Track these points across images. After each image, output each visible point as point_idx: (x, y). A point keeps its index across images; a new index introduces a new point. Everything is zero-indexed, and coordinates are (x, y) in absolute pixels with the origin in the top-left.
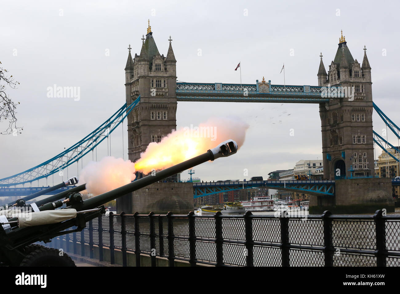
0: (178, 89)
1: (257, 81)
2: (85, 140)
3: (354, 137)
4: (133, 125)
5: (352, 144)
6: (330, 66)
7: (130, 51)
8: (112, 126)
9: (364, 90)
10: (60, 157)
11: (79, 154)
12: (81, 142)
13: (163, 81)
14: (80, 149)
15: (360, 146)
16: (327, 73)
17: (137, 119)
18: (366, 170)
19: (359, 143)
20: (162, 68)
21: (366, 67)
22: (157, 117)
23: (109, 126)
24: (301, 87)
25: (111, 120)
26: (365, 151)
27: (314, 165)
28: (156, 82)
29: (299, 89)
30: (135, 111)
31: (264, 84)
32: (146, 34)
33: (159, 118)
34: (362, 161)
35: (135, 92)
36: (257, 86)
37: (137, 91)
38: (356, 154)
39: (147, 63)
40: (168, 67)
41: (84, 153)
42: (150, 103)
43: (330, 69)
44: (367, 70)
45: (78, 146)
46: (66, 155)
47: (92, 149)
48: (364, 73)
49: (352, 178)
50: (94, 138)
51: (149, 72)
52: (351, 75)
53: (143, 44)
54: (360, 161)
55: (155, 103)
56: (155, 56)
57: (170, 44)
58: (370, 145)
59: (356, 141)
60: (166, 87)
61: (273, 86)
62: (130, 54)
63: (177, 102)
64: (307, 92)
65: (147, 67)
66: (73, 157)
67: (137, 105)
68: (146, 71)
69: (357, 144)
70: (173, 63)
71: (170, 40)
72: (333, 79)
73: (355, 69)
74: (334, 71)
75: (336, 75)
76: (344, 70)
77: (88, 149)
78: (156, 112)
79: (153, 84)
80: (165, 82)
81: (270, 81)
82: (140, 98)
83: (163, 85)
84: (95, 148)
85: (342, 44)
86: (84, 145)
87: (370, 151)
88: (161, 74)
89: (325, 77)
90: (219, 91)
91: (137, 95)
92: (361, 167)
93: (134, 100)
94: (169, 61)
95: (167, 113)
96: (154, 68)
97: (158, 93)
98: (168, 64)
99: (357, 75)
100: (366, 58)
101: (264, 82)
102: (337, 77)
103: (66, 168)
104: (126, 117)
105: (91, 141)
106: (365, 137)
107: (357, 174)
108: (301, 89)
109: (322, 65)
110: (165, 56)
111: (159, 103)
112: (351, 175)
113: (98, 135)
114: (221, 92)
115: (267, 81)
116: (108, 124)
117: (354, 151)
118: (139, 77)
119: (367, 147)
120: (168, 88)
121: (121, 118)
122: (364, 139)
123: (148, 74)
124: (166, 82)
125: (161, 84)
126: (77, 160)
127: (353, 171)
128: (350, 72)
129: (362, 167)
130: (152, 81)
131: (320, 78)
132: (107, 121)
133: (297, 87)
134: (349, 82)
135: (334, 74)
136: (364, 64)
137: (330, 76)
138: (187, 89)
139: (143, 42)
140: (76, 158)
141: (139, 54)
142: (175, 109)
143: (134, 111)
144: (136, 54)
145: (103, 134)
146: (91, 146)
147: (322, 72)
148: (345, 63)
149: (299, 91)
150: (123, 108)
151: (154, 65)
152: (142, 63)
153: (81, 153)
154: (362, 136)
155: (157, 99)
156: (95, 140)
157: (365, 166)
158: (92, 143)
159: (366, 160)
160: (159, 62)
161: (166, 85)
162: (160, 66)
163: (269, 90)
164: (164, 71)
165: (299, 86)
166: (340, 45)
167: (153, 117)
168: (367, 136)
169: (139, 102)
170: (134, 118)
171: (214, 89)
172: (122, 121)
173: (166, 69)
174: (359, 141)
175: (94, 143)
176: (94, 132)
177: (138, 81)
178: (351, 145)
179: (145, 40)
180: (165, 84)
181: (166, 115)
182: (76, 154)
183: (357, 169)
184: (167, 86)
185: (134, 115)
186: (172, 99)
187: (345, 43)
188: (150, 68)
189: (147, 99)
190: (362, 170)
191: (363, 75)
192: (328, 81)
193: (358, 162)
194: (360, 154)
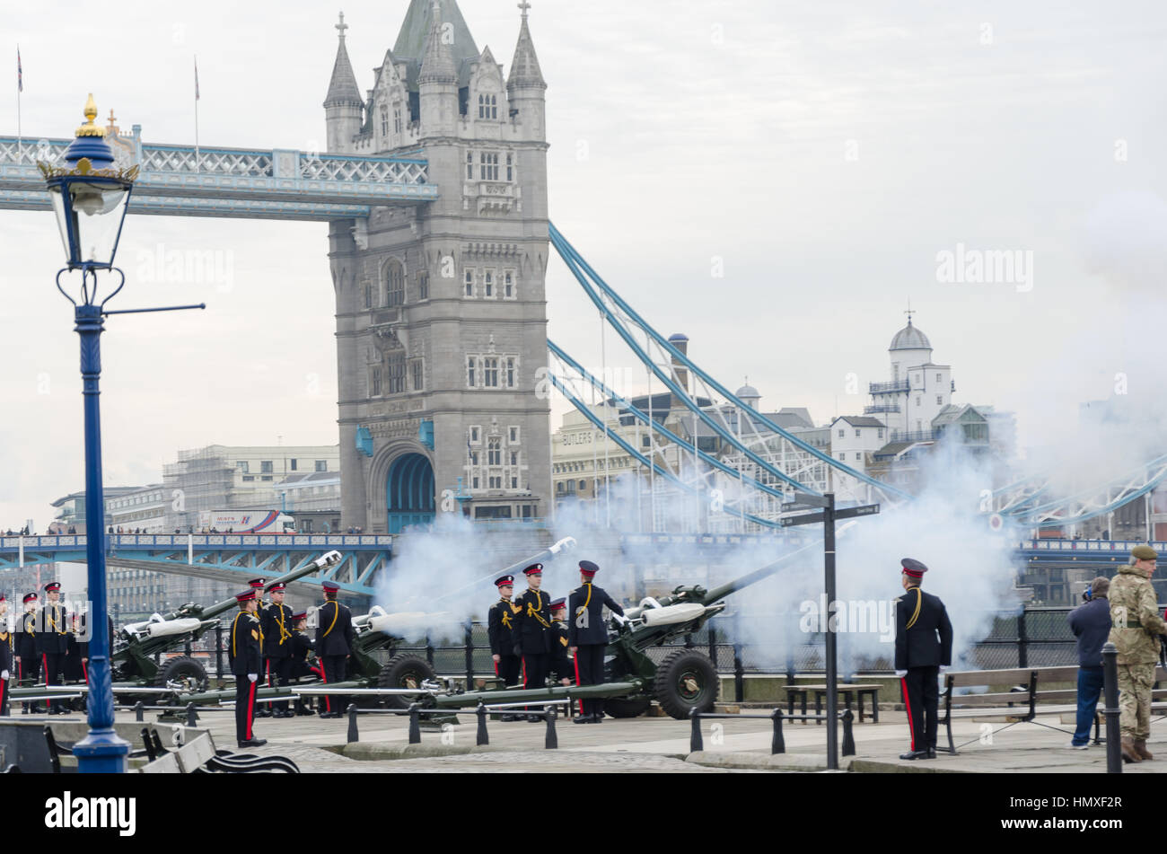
3: (471, 364)
5: (463, 392)
6: (378, 71)
9: (515, 172)
15: (493, 401)
18: (516, 498)
19: (491, 388)
21: (526, 78)
24: (264, 157)
26: (514, 418)
29: (254, 163)
31: (113, 141)
34: (503, 460)
38: (480, 433)
43: (378, 81)
44: (531, 93)
48: (518, 105)
52: (464, 110)
54: (494, 458)
59: (477, 377)
61: (148, 148)
64: (287, 177)
69: (481, 391)
72: (392, 125)
73: (480, 87)
74: (393, 90)
76: (437, 88)
81: (137, 129)
87: (535, 417)
89: (355, 113)
92: (495, 482)
99: (487, 113)
100: (525, 44)
101: (113, 131)
102: (406, 116)
106: (517, 362)
107: (481, 512)
108: (263, 164)
109: (342, 66)
115: (125, 128)
117: (470, 418)
119: (519, 404)
122: (510, 372)
127: (468, 500)
128: (463, 94)
129: (503, 484)
131: (332, 119)
133: (245, 155)
134: (456, 139)
135: (396, 104)
136: (518, 67)
137: (377, 113)
147: (342, 96)
148: (442, 60)
149: (254, 173)
154: (503, 359)
157: (515, 480)
159: (519, 457)
165: (254, 154)
168: (524, 358)
174: (491, 377)
178: (458, 395)
183: (483, 490)
190: (502, 498)
191: (513, 113)
192: (366, 131)
193: (484, 465)
194: (495, 431)
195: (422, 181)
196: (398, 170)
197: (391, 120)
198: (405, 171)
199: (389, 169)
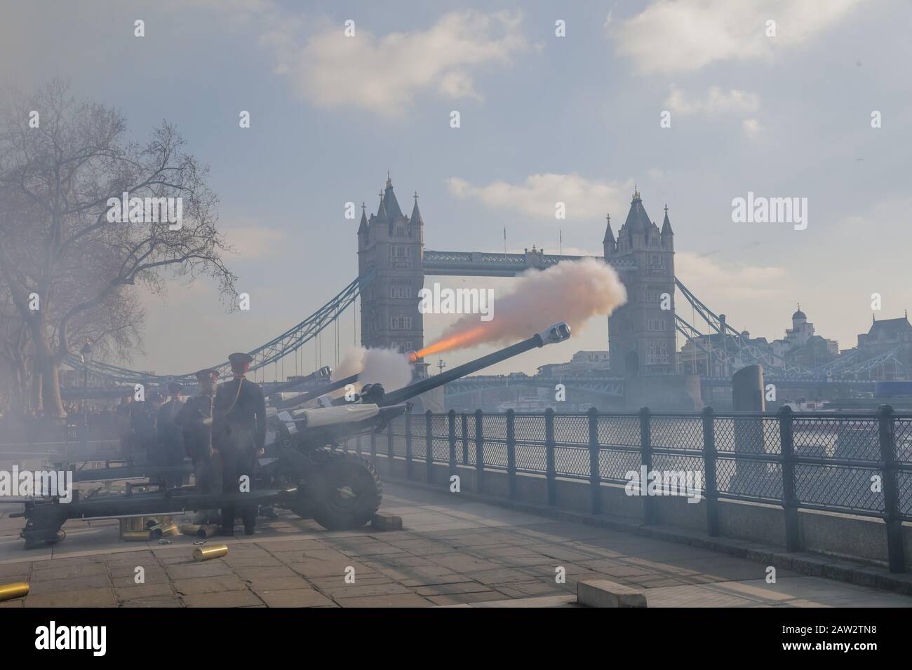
0: (425, 259)
1: (526, 250)
2: (306, 322)
3: (650, 322)
4: (368, 304)
5: (648, 332)
6: (620, 231)
7: (364, 211)
8: (341, 305)
9: (664, 262)
10: (274, 344)
11: (297, 341)
12: (300, 326)
13: (406, 249)
14: (299, 335)
15: (657, 334)
16: (616, 240)
17: (373, 297)
18: (665, 365)
19: (657, 330)
20: (406, 232)
21: (667, 232)
22: (399, 295)
23: (337, 305)
25: (340, 297)
26: (664, 340)
28: (398, 249)
30: (371, 287)
31: (533, 254)
32: (385, 188)
33: (401, 296)
34: (661, 353)
35: (371, 263)
36: (526, 257)
38: (653, 344)
39: (386, 226)
40: (412, 231)
41: (304, 340)
42: (390, 276)
43: (620, 235)
44: (668, 237)
45: (297, 331)
46: (281, 342)
47: (315, 335)
48: (664, 241)
49: (647, 375)
50: (318, 321)
51: (390, 238)
52: (647, 242)
53: (381, 201)
55: (396, 277)
56: (397, 217)
57: (416, 202)
58: (671, 333)
59: (652, 327)
60: (410, 257)
61: (546, 257)
62: (364, 214)
63: (424, 276)
65: (387, 230)
66: (290, 344)
67: (373, 279)
68: (385, 235)
69: (653, 331)
70: (418, 227)
71: (416, 197)
72: (624, 248)
73: (652, 235)
74: (624, 237)
75: (628, 243)
76: (638, 235)
77: (309, 335)
78: (397, 289)
79: (393, 253)
80: (408, 249)
83: (406, 253)
84: (318, 335)
85: (637, 202)
86: (304, 329)
88: (404, 240)
89: (613, 245)
90: (476, 262)
91: (373, 266)
92: (659, 360)
94: (413, 224)
95: (411, 289)
96: (395, 232)
97: (401, 265)
98: (412, 227)
99: (655, 243)
100: (667, 221)
101: (534, 251)
102: (628, 245)
104: (359, 295)
105: (314, 325)
106: (665, 322)
107: (654, 370)
109: (609, 230)
110: (409, 217)
111: (401, 277)
112: (646, 371)
113: (322, 316)
114: (481, 264)
115: (538, 250)
116: (335, 303)
117: (650, 340)
118: (377, 243)
119: (666, 335)
120: (413, 258)
121: (352, 296)
122: (663, 325)
123: (388, 240)
124: (410, 250)
125: (403, 253)
126: (295, 349)
127: (649, 366)
128: (647, 238)
129: (661, 361)
130: (393, 250)
131: (606, 247)
132: (334, 300)
134: (644, 251)
135: (625, 241)
136: (664, 228)
137: (620, 244)
138: (438, 260)
139: (380, 198)
140: (294, 346)
141: (375, 214)
142: (421, 284)
144: (372, 214)
145: (329, 316)
146: (314, 331)
147: (609, 240)
148: (640, 227)
150: (354, 283)
151: (395, 228)
152: (380, 225)
153: (300, 339)
154: (661, 321)
155: (398, 272)
156: (319, 323)
157: (665, 359)
158: (315, 327)
159: (666, 352)
160: (401, 224)
162: (403, 230)
163: (541, 261)
164: (408, 236)
166: (633, 204)
167: (393, 294)
168: (667, 321)
169: (375, 275)
170: (368, 295)
171: (471, 260)
172: (353, 299)
173: (410, 233)
174: (657, 327)
175: (318, 327)
176: (317, 313)
177: (375, 249)
178: (646, 333)
179: (383, 197)
180: (409, 253)
181: (410, 292)
182: (293, 340)
183: (654, 363)
184: (412, 255)
185: (369, 292)
186: (418, 272)
187: (640, 201)
188: (391, 233)
189: (386, 271)
191: (663, 243)
192: (617, 251)
193: (655, 355)
194: (658, 344)
195: (633, 265)
196: (625, 262)
197: (623, 246)
198: (628, 262)
199: (623, 261)
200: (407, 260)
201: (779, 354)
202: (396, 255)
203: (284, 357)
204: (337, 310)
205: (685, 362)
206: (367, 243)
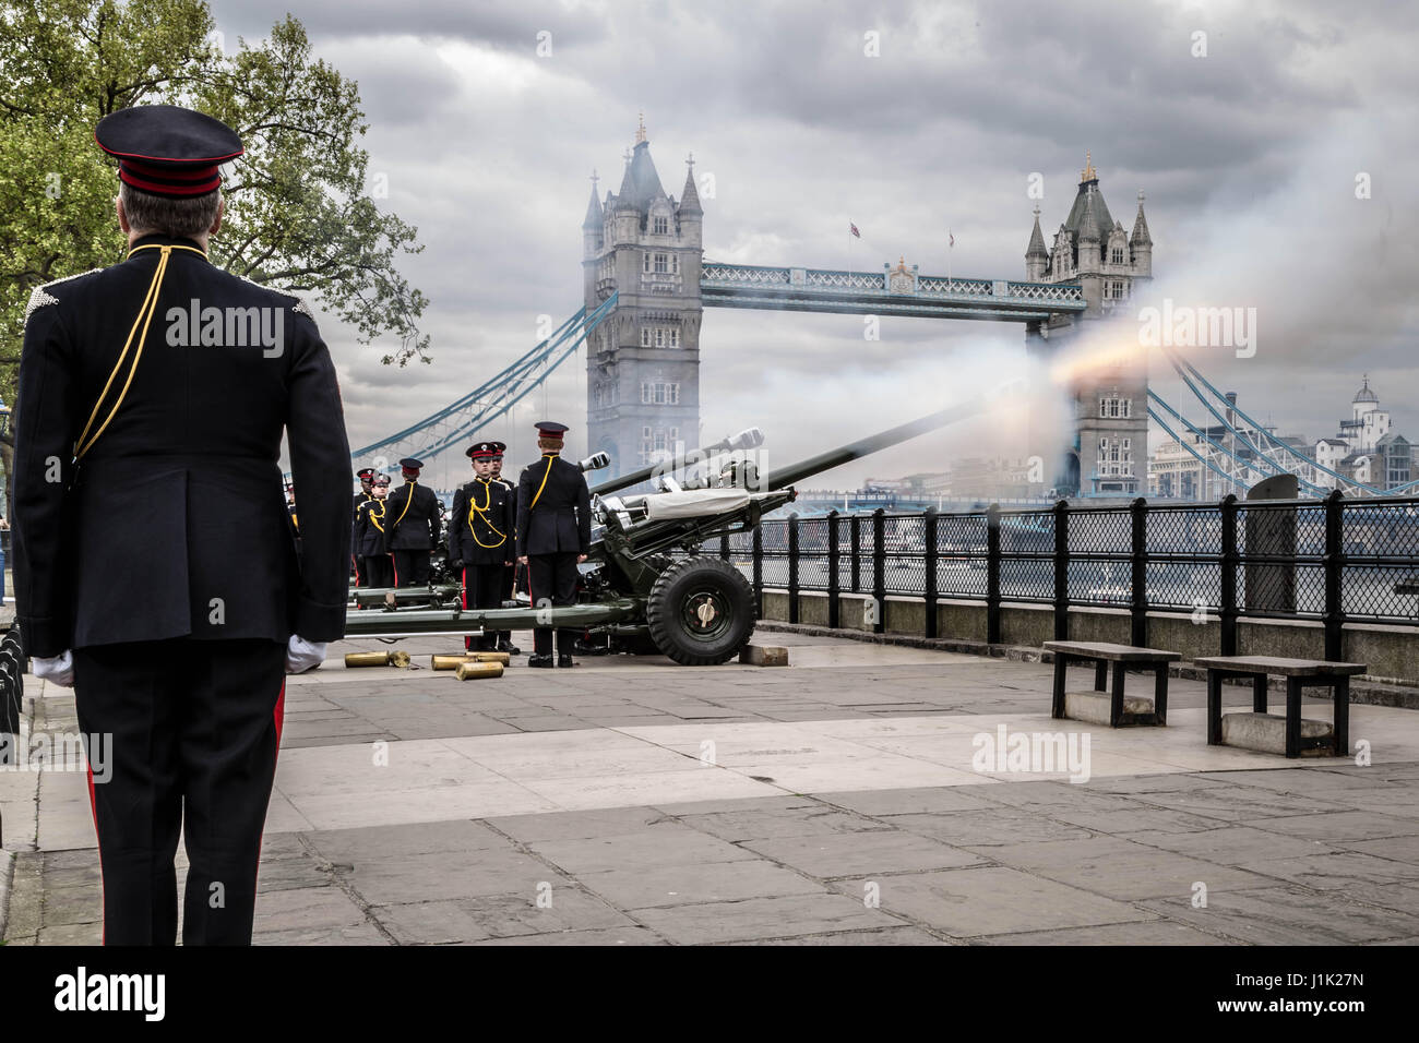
0: (705, 277)
1: (887, 265)
2: (489, 387)
3: (1103, 403)
4: (600, 356)
5: (1098, 419)
6: (1056, 236)
7: (595, 185)
8: (552, 359)
9: (1132, 294)
10: (430, 425)
11: (473, 420)
12: (479, 393)
13: (670, 259)
14: (476, 409)
15: (1115, 424)
16: (1049, 252)
17: (610, 344)
18: (1126, 480)
19: (1114, 417)
20: (671, 227)
21: (1140, 241)
22: (657, 342)
23: (545, 357)
24: (988, 285)
25: (550, 344)
26: (1127, 434)
27: (1005, 463)
28: (656, 259)
29: (982, 287)
30: (606, 326)
31: (902, 275)
32: (634, 145)
33: (660, 344)
34: (1119, 458)
35: (607, 282)
36: (887, 277)
37: (611, 280)
38: (1107, 442)
39: (634, 214)
40: (684, 225)
42: (639, 308)
43: (1056, 242)
44: (1143, 248)
45: (473, 401)
46: (443, 421)
47: (505, 410)
48: (1135, 255)
49: (1094, 495)
50: (510, 384)
51: (641, 237)
52: (1104, 258)
53: (628, 169)
54: (1115, 457)
55: (653, 308)
56: (654, 198)
57: (690, 172)
58: (1140, 422)
59: (1106, 411)
60: (678, 273)
61: (922, 278)
62: (595, 192)
63: (703, 308)
64: (1001, 294)
65: (635, 223)
66: (459, 427)
67: (610, 311)
68: (633, 233)
69: (1108, 419)
70: (695, 218)
71: (691, 163)
72: (1063, 267)
73: (1114, 244)
74: (1064, 247)
75: (1070, 256)
76: (1088, 245)
77: (495, 409)
78: (653, 329)
79: (647, 264)
80: (675, 259)
81: (916, 267)
82: (618, 295)
83: (670, 268)
85: (1089, 185)
86: (485, 400)
87: (1140, 434)
88: (666, 242)
89: (1043, 261)
90: (798, 285)
91: (611, 288)
92: (1115, 470)
93: (603, 299)
94: (686, 212)
95: (678, 332)
96: (651, 226)
97: (660, 286)
98: (683, 218)
99: (1117, 259)
100: (1141, 221)
101: (902, 270)
102: (1071, 262)
103: (444, 452)
104: (585, 340)
106: (1130, 402)
107: (1104, 487)
108: (987, 288)
109: (1037, 234)
110: (678, 199)
111: (660, 309)
112: (1093, 488)
113: (518, 377)
114: (804, 289)
115: (909, 267)
116: (542, 353)
117: (1101, 434)
118: (617, 247)
119: (1131, 426)
120: (682, 275)
121: (572, 341)
122: (1126, 409)
123: (637, 241)
124: (678, 261)
125: (666, 265)
127: (1098, 481)
128: (1104, 249)
129: (1119, 471)
130: (647, 258)
131: (1031, 264)
132: (540, 347)
133: (977, 282)
134: (1098, 274)
135: (1066, 255)
136: (1136, 234)
137: (1055, 260)
138: (726, 279)
139: (627, 164)
140: (468, 429)
141: (616, 193)
142: (698, 323)
143: (603, 324)
144: (610, 193)
145: (531, 376)
146: (503, 404)
147: (1037, 252)
148: (1090, 228)
149: (982, 293)
150: (576, 318)
151: (651, 219)
152: (624, 213)
153: (478, 416)
154: (1121, 401)
155: (656, 300)
156: (512, 390)
157: (1126, 470)
158: (503, 398)
159: (1129, 457)
160: (664, 212)
161: (678, 268)
162: (665, 223)
163: (914, 287)
164: (674, 233)
165: (982, 282)
166: (1083, 187)
167: (646, 339)
168: (1133, 401)
169: (614, 305)
170: (601, 340)
171: (788, 281)
172: (575, 347)
173: (678, 230)
174: (1114, 411)
175: (510, 398)
176: (509, 371)
177: (615, 258)
178: (1094, 421)
179: (630, 161)
180: (675, 266)
181: (677, 337)
182: (467, 419)
183: (1106, 475)
184: (681, 270)
185: (602, 335)
186: (691, 301)
187: (1095, 182)
188: (643, 227)
189: (634, 298)
190: (1117, 479)
191: (1132, 260)
192: (1049, 271)
193: (1108, 461)
194: (1115, 442)
195: (1078, 298)
196: (1064, 292)
197: (1063, 264)
198: (1069, 292)
199: (1059, 292)
200: (672, 279)
201: (1326, 465)
202: (652, 269)
203: (449, 448)
204: (544, 367)
205: (1162, 476)
206: (601, 243)
